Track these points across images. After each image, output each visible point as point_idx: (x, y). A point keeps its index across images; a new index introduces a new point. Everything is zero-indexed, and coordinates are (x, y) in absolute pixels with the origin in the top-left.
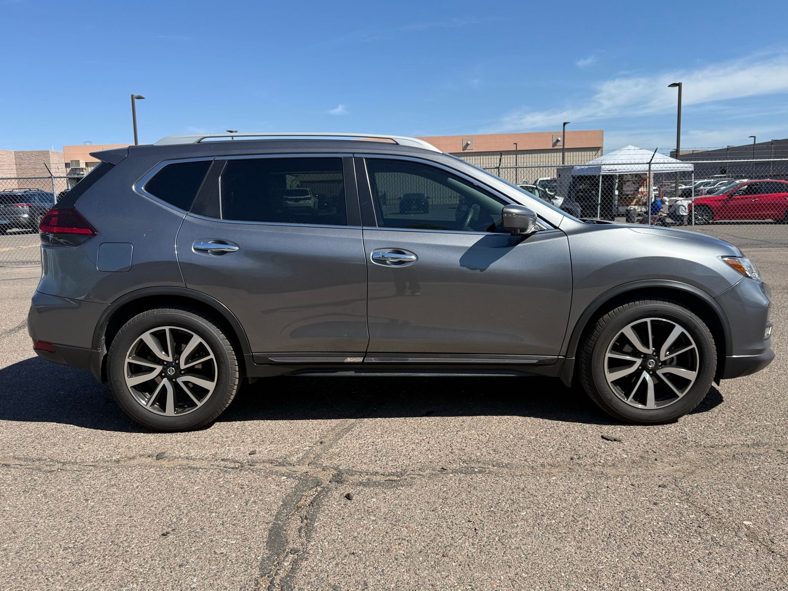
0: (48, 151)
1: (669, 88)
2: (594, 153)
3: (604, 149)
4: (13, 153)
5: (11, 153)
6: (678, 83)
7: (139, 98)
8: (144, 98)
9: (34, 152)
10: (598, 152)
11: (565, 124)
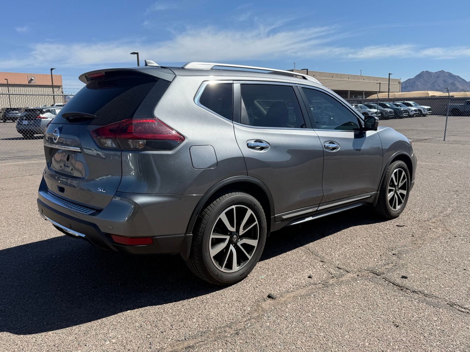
1: (131, 54)
2: (57, 89)
3: (63, 87)
6: (136, 52)
10: (59, 89)
11: (52, 69)
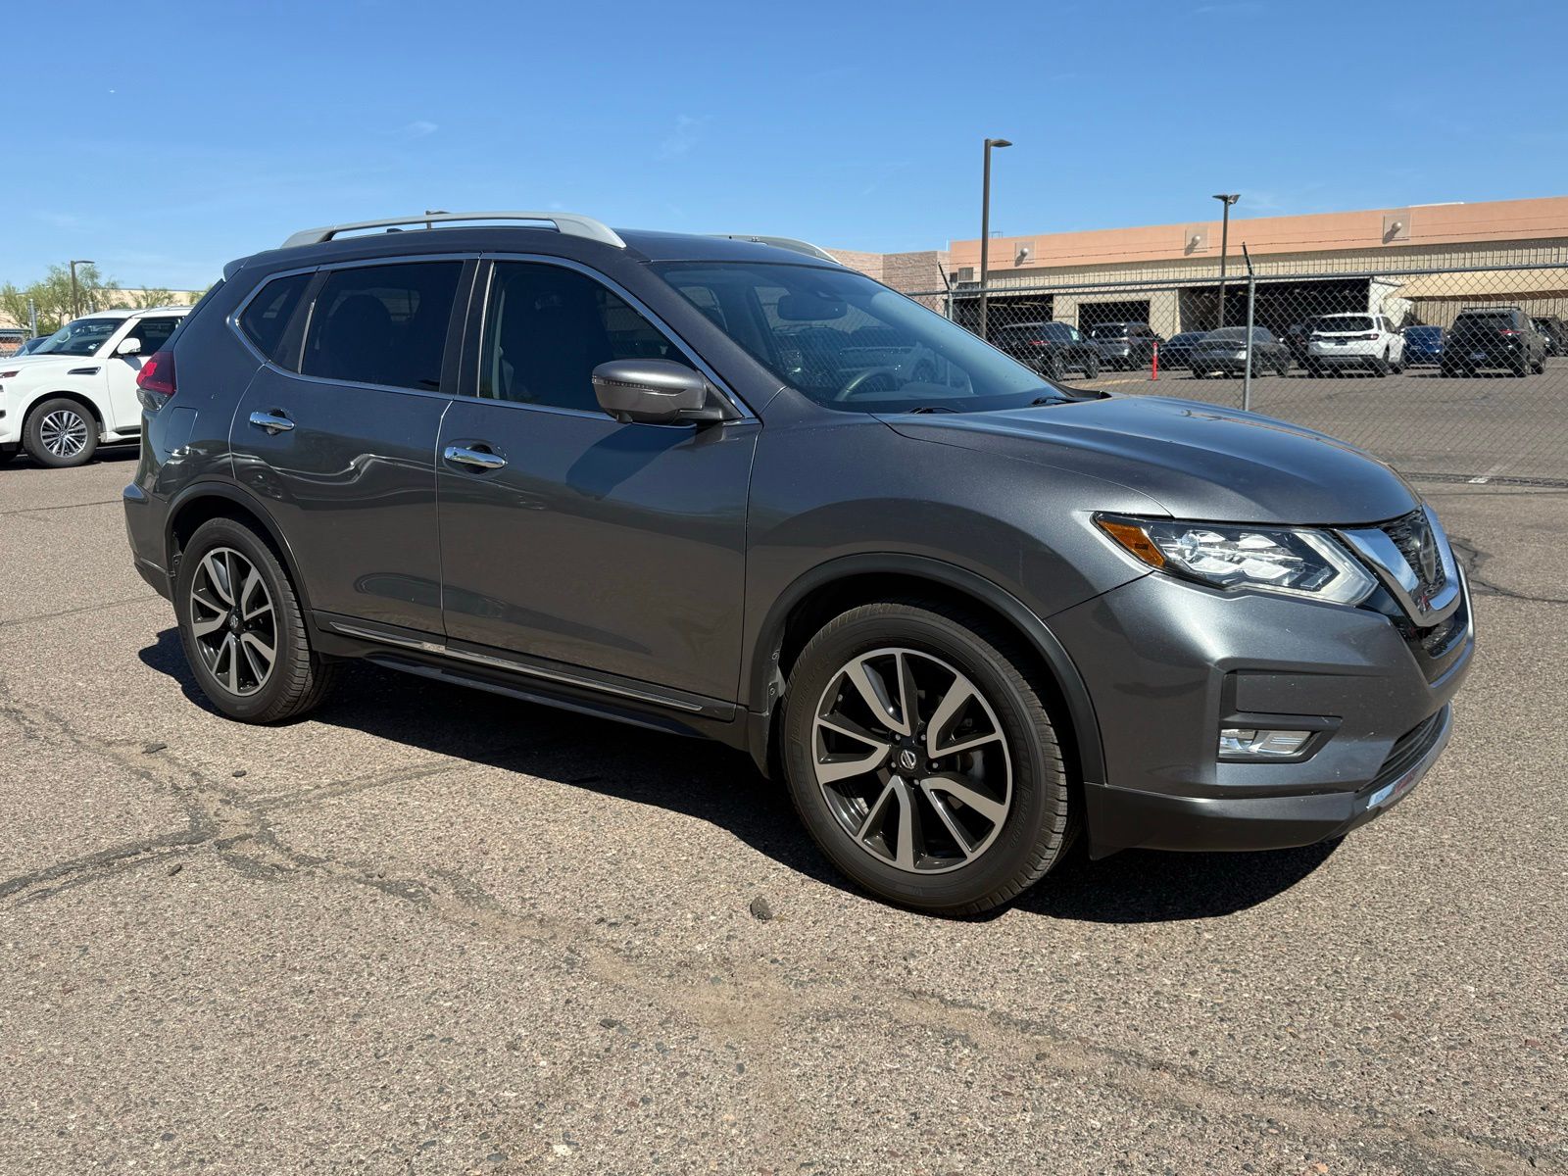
0: (935, 253)
4: (881, 258)
5: (878, 258)
7: (1001, 144)
8: (1010, 144)
9: (913, 254)
